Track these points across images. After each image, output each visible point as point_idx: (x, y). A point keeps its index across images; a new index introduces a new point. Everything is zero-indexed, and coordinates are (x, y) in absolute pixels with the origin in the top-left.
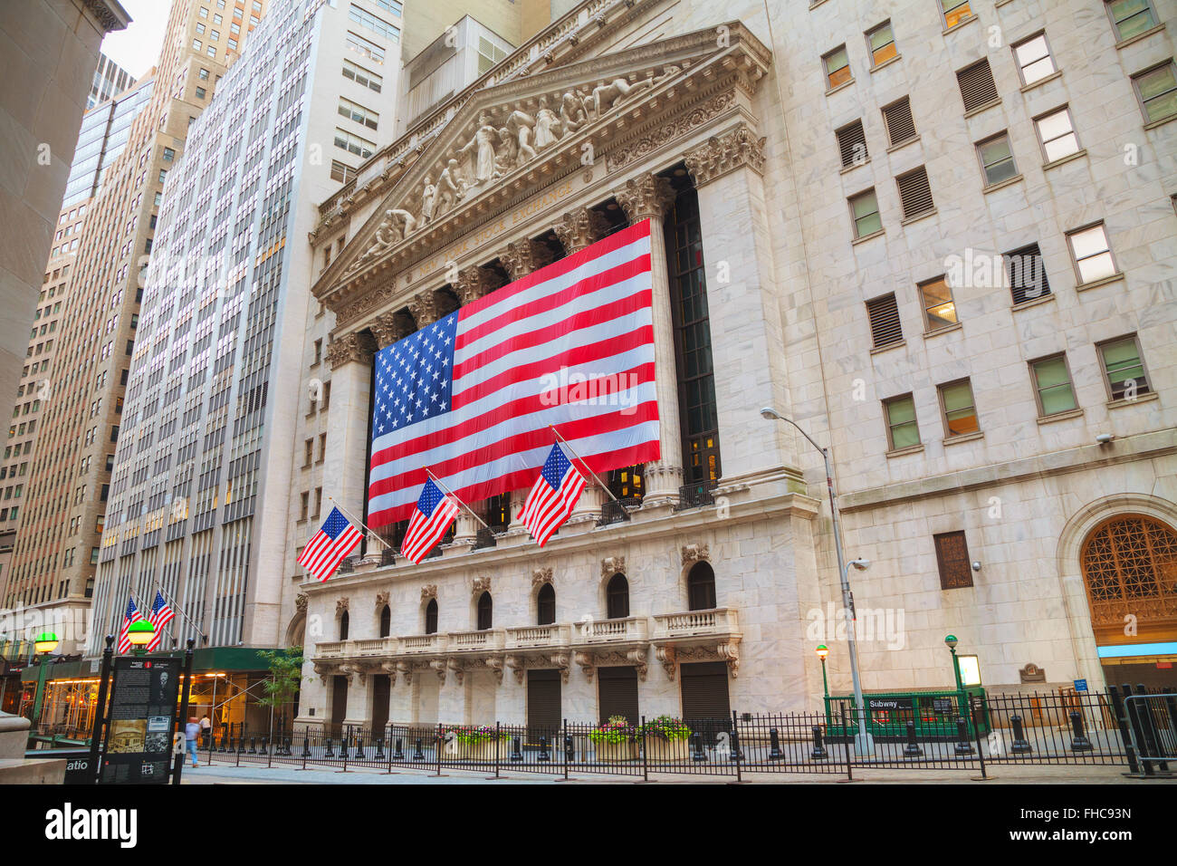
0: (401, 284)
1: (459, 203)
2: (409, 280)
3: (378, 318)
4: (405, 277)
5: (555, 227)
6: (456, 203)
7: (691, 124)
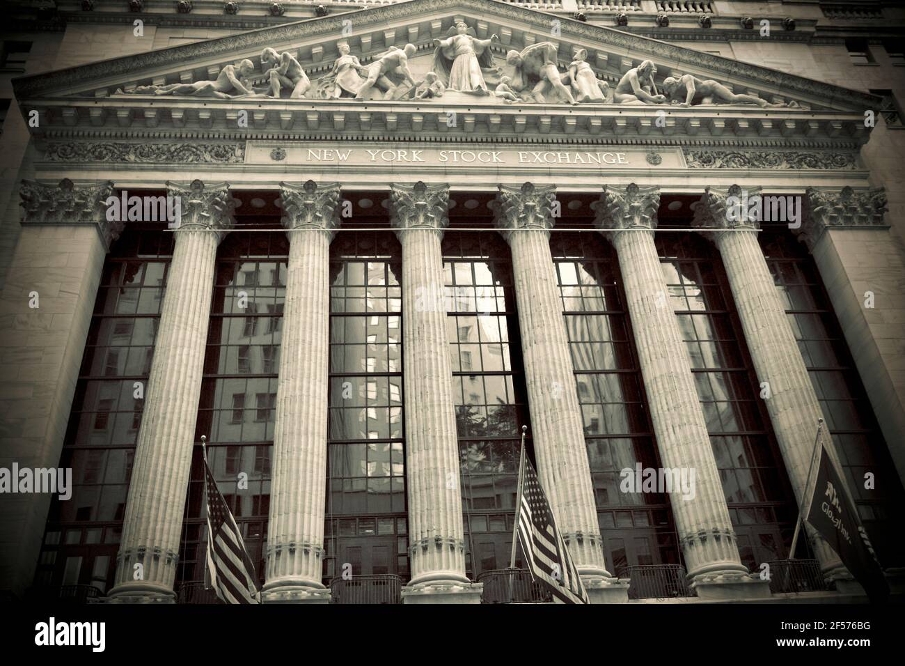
0: (258, 155)
1: (428, 99)
2: (278, 156)
3: (197, 184)
4: (270, 150)
5: (612, 194)
6: (425, 97)
7: (805, 166)
